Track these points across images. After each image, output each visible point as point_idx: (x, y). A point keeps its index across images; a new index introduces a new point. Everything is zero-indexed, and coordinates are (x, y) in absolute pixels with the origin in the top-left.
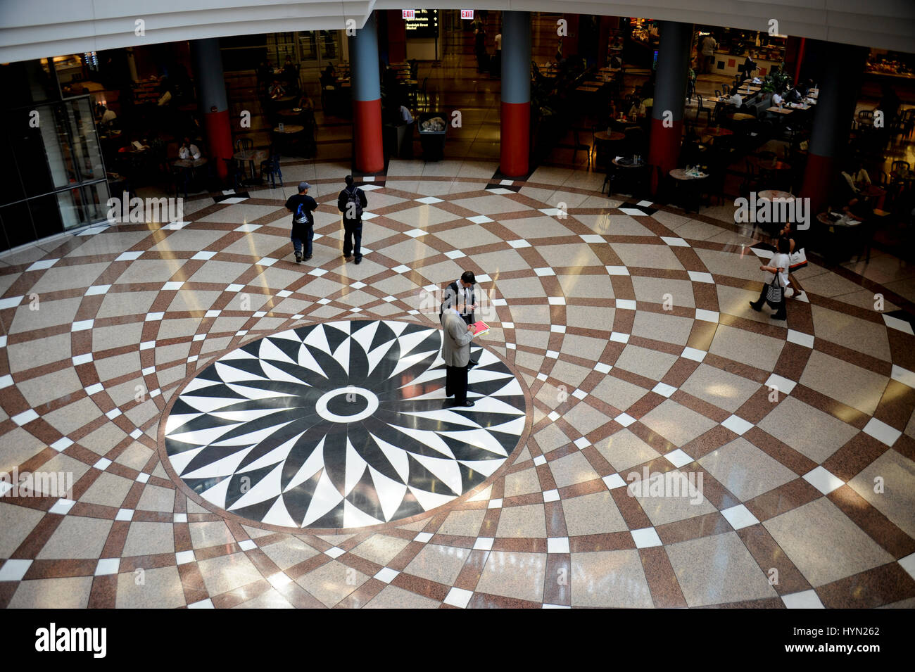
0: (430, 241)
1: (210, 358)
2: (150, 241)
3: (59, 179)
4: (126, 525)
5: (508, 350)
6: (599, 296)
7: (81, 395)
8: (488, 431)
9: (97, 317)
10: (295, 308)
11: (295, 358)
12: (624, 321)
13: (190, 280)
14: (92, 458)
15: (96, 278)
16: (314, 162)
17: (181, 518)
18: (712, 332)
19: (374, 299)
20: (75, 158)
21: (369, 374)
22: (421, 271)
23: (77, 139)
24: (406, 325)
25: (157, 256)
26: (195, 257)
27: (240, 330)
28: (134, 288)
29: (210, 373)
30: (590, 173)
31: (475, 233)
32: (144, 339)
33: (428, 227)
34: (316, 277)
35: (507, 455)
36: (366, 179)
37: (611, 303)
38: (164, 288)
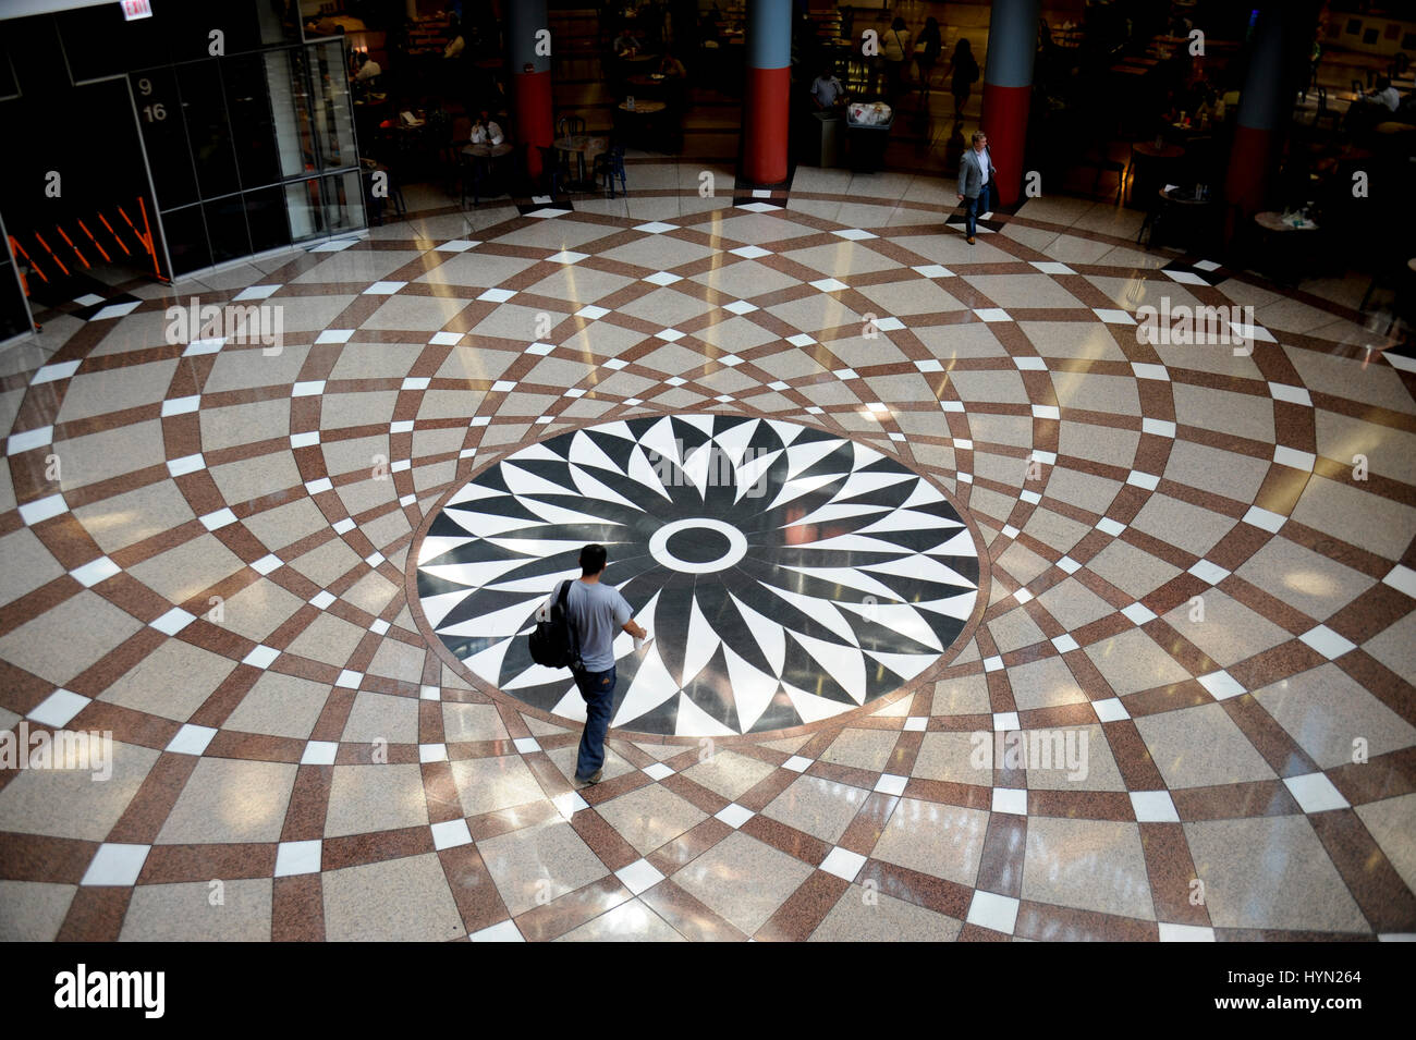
0: (853, 300)
1: (495, 455)
2: (418, 267)
3: (290, 163)
4: (350, 695)
5: (959, 483)
6: (1117, 411)
7: (299, 493)
8: (915, 608)
9: (331, 378)
10: (630, 389)
11: (624, 465)
12: (1154, 455)
13: (473, 332)
14: (307, 589)
15: (332, 318)
16: (677, 161)
17: (431, 693)
18: (1298, 486)
19: (755, 384)
20: (315, 132)
21: (736, 501)
22: (832, 346)
23: (320, 105)
24: (801, 429)
25: (426, 291)
26: (484, 297)
27: (543, 415)
28: (387, 337)
29: (492, 477)
30: (1120, 209)
31: (924, 293)
32: (398, 416)
33: (848, 277)
34: (665, 343)
35: (942, 650)
36: (757, 193)
37: (1135, 424)
38: (432, 342)
